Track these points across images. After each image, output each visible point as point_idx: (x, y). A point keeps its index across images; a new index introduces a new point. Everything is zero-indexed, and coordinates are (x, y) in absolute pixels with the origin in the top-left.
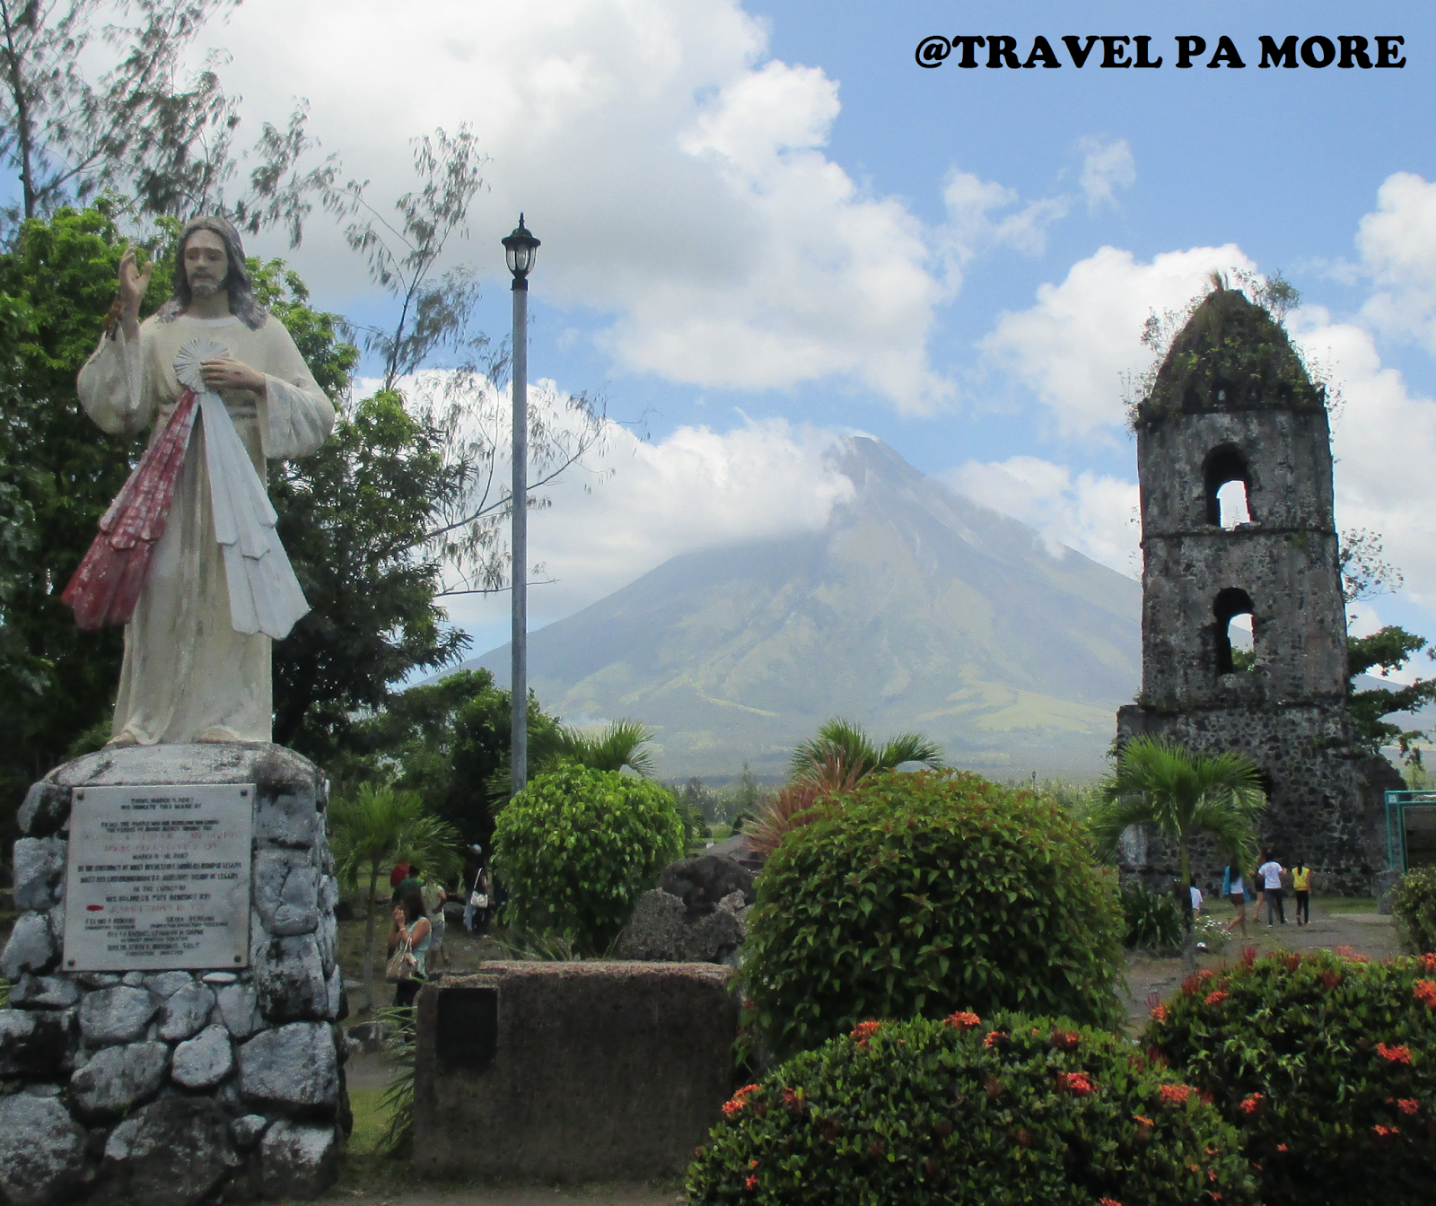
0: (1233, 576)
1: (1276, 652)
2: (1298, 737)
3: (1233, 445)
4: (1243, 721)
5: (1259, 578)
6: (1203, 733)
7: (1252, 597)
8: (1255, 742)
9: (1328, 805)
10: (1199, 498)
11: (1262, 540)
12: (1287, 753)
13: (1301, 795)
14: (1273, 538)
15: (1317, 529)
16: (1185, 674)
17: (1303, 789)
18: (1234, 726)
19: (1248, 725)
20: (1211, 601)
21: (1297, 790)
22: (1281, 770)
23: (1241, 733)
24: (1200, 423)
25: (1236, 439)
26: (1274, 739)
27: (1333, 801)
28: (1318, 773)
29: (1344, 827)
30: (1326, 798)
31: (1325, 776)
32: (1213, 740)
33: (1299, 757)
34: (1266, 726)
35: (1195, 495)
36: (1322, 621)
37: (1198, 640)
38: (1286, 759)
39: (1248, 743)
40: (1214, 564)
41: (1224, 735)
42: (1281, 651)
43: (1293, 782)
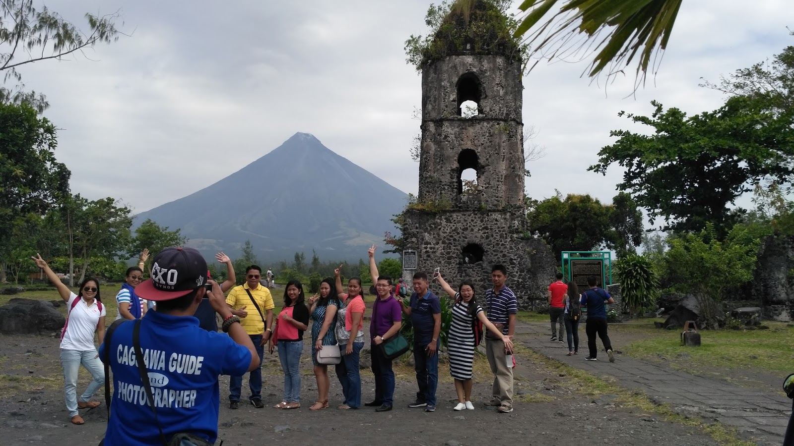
0: (469, 143)
1: (489, 183)
2: (499, 228)
3: (473, 73)
4: (470, 218)
5: (482, 144)
6: (449, 224)
7: (478, 154)
8: (476, 230)
9: (512, 263)
10: (454, 101)
11: (485, 124)
12: (492, 236)
13: (498, 258)
14: (491, 123)
15: (514, 120)
16: (441, 193)
17: (500, 255)
18: (465, 221)
19: (472, 221)
20: (457, 156)
21: (496, 255)
22: (488, 245)
23: (469, 224)
24: (457, 60)
25: (475, 70)
26: (486, 228)
27: (515, 261)
28: (508, 246)
29: (520, 275)
30: (511, 259)
31: (511, 248)
32: (453, 228)
33: (498, 238)
34: (482, 221)
35: (451, 99)
36: (514, 168)
37: (449, 176)
38: (491, 238)
39: (472, 230)
40: (458, 136)
41: (459, 225)
42: (492, 183)
43: (494, 251)
